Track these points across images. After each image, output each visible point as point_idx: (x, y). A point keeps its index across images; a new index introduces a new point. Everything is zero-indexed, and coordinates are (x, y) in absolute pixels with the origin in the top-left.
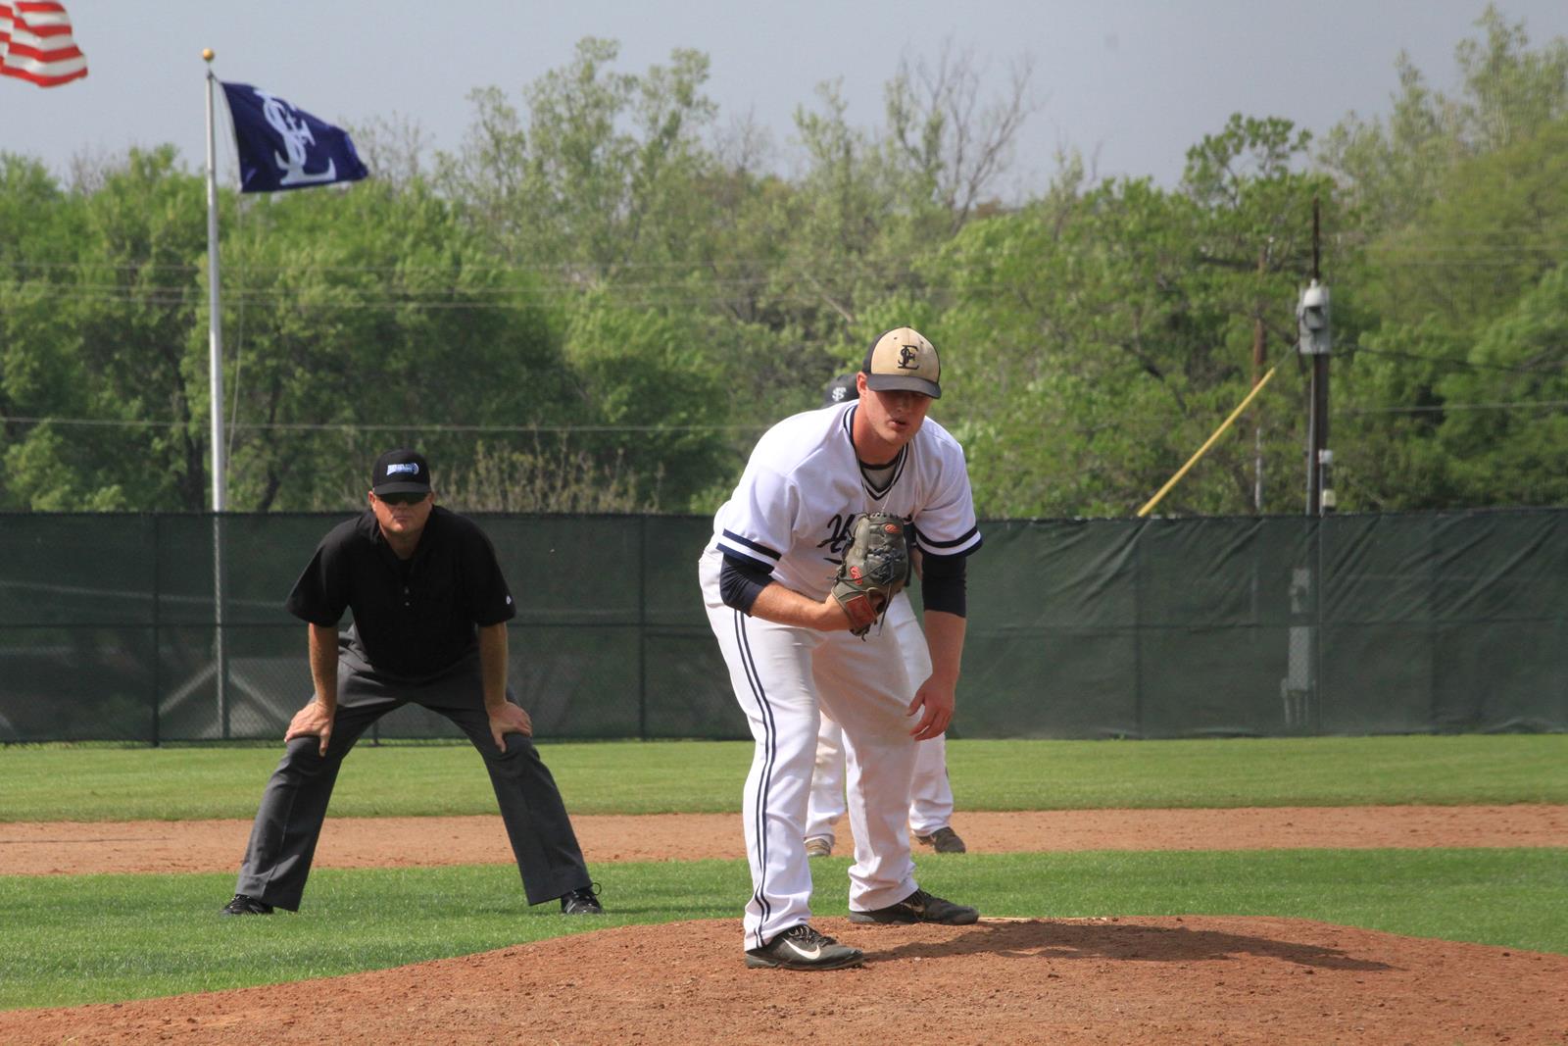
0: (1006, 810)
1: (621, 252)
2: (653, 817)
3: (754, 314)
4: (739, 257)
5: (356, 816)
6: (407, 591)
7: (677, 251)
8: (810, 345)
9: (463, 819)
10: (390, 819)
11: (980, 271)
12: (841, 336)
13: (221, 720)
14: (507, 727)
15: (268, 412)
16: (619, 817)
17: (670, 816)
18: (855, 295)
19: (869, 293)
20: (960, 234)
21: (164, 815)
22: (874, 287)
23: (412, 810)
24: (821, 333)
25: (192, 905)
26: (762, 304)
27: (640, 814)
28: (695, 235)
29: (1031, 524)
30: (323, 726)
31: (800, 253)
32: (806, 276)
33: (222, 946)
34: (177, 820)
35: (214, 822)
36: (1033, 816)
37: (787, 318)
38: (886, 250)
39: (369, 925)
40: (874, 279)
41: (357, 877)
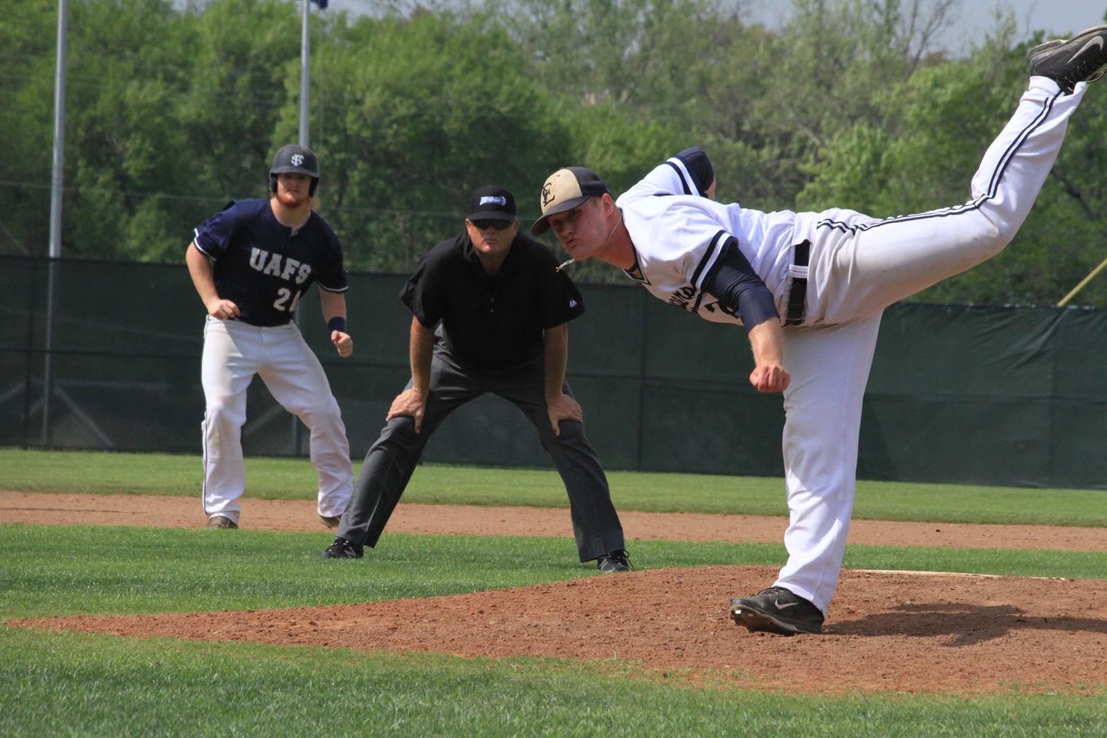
0: (955, 522)
1: (633, 79)
2: (663, 514)
3: (740, 135)
4: (728, 87)
5: (420, 503)
6: (493, 300)
7: (677, 79)
8: (784, 163)
9: (507, 509)
10: (448, 506)
11: (928, 105)
12: (811, 157)
13: (294, 440)
14: (563, 415)
15: (336, 198)
16: (635, 513)
17: (678, 514)
18: (824, 123)
19: (834, 122)
20: (913, 76)
21: (264, 494)
22: (839, 117)
23: (466, 499)
24: (794, 152)
25: (298, 551)
26: (746, 127)
27: (652, 512)
28: (693, 68)
29: (968, 309)
30: (417, 409)
31: (780, 87)
32: (784, 104)
33: (327, 580)
34: (274, 499)
35: (304, 502)
36: (978, 527)
37: (767, 140)
38: (849, 87)
39: (445, 572)
40: (839, 110)
41: (430, 540)
